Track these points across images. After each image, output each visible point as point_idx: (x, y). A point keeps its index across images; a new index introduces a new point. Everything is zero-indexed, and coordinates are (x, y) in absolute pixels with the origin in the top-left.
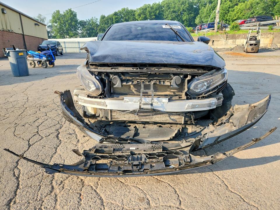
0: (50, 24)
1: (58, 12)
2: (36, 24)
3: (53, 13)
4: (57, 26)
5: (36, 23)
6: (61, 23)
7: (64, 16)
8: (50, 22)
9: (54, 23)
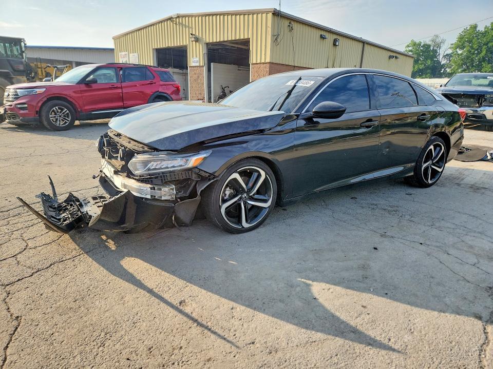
0: (450, 51)
1: (475, 27)
2: (390, 57)
3: (462, 30)
4: (461, 54)
5: (392, 54)
6: (472, 47)
7: (484, 34)
8: (450, 48)
9: (458, 50)
